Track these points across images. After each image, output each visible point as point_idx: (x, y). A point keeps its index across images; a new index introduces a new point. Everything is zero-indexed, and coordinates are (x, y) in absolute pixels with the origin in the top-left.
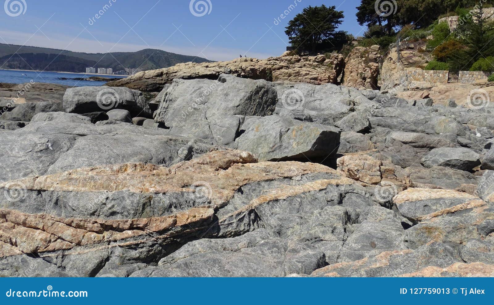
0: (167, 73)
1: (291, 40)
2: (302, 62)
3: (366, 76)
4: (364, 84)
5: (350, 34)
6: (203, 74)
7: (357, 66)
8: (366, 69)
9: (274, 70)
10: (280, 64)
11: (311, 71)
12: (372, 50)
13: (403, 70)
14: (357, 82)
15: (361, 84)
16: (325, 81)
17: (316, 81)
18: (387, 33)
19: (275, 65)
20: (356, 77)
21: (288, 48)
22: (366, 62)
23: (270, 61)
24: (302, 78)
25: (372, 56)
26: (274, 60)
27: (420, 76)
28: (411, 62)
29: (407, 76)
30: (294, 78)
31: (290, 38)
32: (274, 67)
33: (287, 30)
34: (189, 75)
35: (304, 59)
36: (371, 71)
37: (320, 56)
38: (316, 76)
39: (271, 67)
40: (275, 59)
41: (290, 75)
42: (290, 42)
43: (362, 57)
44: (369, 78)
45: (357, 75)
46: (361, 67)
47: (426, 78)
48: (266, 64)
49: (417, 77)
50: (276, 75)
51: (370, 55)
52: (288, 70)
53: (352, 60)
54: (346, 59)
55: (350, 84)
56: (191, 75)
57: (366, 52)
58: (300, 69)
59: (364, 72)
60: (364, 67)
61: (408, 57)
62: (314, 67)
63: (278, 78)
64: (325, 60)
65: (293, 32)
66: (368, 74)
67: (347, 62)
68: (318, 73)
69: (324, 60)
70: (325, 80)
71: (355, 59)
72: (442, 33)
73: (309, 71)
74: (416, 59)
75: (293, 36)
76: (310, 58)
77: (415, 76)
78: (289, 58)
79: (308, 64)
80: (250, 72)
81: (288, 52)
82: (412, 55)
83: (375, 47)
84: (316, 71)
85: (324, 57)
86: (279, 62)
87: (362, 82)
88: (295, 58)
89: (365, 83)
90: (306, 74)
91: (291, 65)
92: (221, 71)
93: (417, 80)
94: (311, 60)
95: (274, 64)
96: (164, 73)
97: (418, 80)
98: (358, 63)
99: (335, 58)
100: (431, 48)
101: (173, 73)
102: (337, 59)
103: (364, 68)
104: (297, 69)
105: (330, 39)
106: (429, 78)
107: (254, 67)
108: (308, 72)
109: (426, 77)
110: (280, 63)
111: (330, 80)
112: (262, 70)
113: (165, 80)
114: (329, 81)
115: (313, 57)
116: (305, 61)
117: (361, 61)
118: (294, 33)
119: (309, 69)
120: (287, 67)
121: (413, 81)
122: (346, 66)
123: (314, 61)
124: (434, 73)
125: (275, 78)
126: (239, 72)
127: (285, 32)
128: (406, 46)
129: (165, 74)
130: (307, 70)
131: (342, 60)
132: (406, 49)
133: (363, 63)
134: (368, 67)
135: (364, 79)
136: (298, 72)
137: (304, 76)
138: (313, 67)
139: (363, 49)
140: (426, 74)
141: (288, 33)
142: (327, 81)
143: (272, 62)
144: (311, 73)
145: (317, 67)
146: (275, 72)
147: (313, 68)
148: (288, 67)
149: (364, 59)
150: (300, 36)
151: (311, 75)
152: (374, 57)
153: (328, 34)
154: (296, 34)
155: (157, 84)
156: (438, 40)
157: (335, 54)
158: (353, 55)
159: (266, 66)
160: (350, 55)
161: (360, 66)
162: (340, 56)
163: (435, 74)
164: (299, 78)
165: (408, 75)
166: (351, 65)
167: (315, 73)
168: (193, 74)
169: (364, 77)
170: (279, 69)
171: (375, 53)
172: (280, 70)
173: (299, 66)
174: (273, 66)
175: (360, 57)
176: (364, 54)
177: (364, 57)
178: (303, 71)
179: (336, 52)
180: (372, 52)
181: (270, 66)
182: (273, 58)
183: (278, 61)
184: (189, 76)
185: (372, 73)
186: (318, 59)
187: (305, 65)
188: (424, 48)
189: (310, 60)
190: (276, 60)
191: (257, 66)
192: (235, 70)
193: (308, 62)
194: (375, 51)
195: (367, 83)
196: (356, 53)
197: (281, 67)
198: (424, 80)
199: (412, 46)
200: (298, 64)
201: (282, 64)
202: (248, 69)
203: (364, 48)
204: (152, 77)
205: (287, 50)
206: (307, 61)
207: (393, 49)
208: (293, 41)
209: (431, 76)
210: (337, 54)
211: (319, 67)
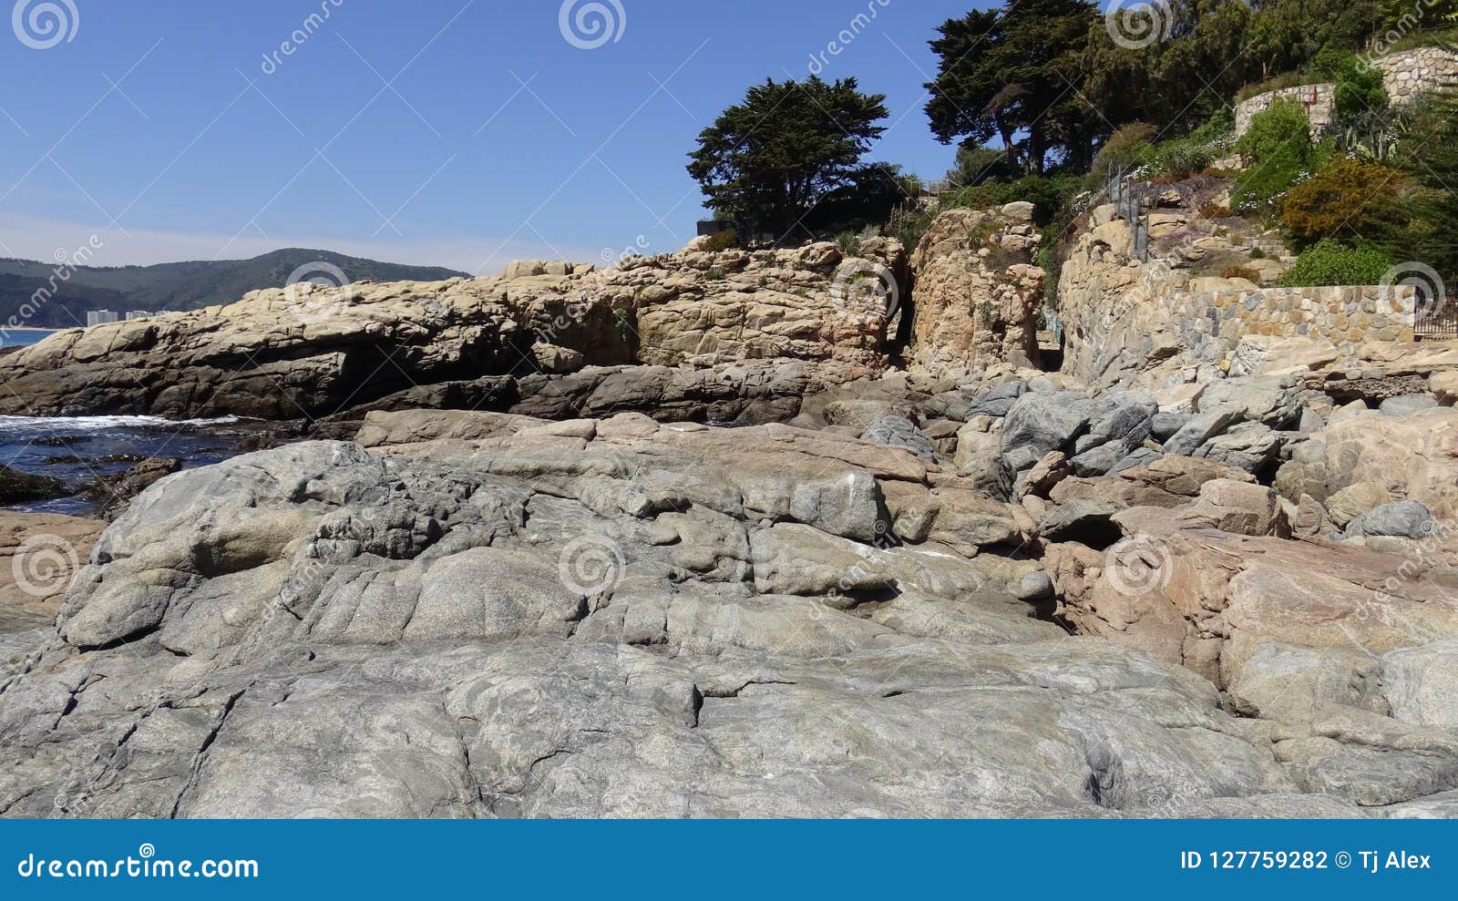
0: (174, 334)
1: (709, 198)
2: (754, 271)
3: (1005, 315)
4: (1000, 350)
5: (909, 175)
6: (324, 332)
7: (963, 279)
8: (1000, 287)
9: (647, 303)
10: (668, 282)
11: (788, 302)
12: (1010, 218)
13: (1185, 287)
14: (974, 340)
15: (990, 350)
16: (846, 341)
17: (811, 343)
18: (1033, 165)
19: (650, 283)
20: (966, 323)
21: (703, 227)
22: (992, 264)
23: (628, 269)
24: (757, 333)
25: (1013, 239)
26: (645, 264)
27: (1276, 313)
28: (1191, 255)
29: (1212, 314)
30: (727, 334)
31: (706, 191)
32: (646, 291)
33: (695, 163)
34: (260, 338)
35: (759, 258)
36: (1021, 297)
37: (820, 245)
38: (810, 323)
39: (631, 292)
40: (648, 261)
41: (708, 324)
42: (707, 205)
43: (975, 246)
44: (1018, 324)
45: (971, 314)
46: (981, 281)
47: (1313, 322)
48: (615, 283)
49: (1262, 317)
50: (655, 324)
51: (1005, 238)
52: (698, 303)
53: (941, 259)
54: (916, 256)
55: (945, 349)
56: (267, 341)
57: (985, 225)
58: (748, 295)
59: (995, 303)
60: (991, 282)
61: (1171, 237)
62: (803, 288)
63: (661, 337)
64: (838, 259)
65: (715, 169)
66: (1013, 308)
67: (923, 263)
68: (817, 312)
69: (834, 260)
70: (848, 336)
71: (954, 254)
72: (1286, 143)
73: (784, 305)
74: (1207, 243)
75: (716, 183)
76: (783, 253)
77: (1253, 315)
78: (703, 257)
79: (777, 277)
80: (546, 316)
81: (704, 238)
82: (1184, 229)
83: (1021, 207)
84: (808, 302)
85: (834, 248)
86: (665, 272)
87: (992, 340)
88: (726, 257)
89: (1005, 344)
90: (774, 318)
91: (710, 284)
92: (407, 319)
93: (1266, 332)
94: (784, 261)
95: (646, 280)
96: (160, 334)
97: (1269, 331)
98: (968, 270)
99: (878, 253)
100: (1254, 199)
101: (203, 331)
102: (884, 255)
103: (993, 287)
104: (735, 298)
105: (845, 190)
106: (1325, 320)
107: (561, 297)
108: (779, 309)
109: (1309, 316)
110: (669, 275)
111: (869, 338)
112: (595, 305)
113: (154, 366)
114: (864, 339)
115: (791, 251)
116: (766, 266)
117: (975, 260)
118: (718, 173)
119: (782, 297)
120: (696, 290)
121: (1245, 338)
122: (921, 279)
123: (800, 266)
124: (1348, 299)
125: (652, 336)
126: (493, 317)
127: (688, 168)
128: (1147, 199)
129: (165, 337)
130: (773, 299)
131: (902, 257)
132: (1150, 207)
133: (982, 267)
134: (1008, 282)
135: (1000, 327)
136: (738, 311)
137: (765, 323)
138: (796, 288)
139: (975, 217)
140: (1306, 303)
141: (698, 171)
142: (854, 340)
143: (640, 272)
144: (789, 313)
145: (812, 287)
146: (649, 312)
147: (795, 293)
148: (698, 292)
149: (984, 252)
150: (743, 182)
151: (793, 319)
152: (1020, 242)
153: (837, 173)
154: (728, 177)
155: (109, 385)
156: (1275, 171)
157: (871, 237)
158: (942, 239)
159: (611, 290)
160: (929, 240)
161: (976, 280)
162: (894, 245)
163: (1353, 304)
164: (747, 333)
165: (1220, 310)
166: (941, 277)
167: (807, 311)
168: (279, 336)
169: (998, 321)
170: (663, 299)
171: (1022, 229)
172: (670, 303)
173: (743, 286)
174: (639, 290)
175: (967, 245)
176: (981, 235)
177: (985, 246)
178: (760, 305)
179: (877, 230)
180: (1010, 228)
181: (627, 291)
182: (640, 260)
183: (662, 268)
184: (258, 344)
185: (1025, 304)
186: (813, 258)
187: (764, 283)
188: (1225, 201)
189: (782, 264)
190: (655, 264)
191: (574, 292)
192: (475, 310)
193: (775, 271)
194: (1020, 222)
195: (1012, 343)
196: (951, 231)
197: (674, 294)
198: (1303, 332)
199: (1172, 195)
200: (738, 277)
201: (678, 279)
202: (537, 305)
203: (977, 216)
204: (106, 354)
205: (700, 234)
206: (771, 264)
207: (1101, 208)
208: (718, 199)
209: (1334, 310)
210: (880, 240)
211: (821, 289)
